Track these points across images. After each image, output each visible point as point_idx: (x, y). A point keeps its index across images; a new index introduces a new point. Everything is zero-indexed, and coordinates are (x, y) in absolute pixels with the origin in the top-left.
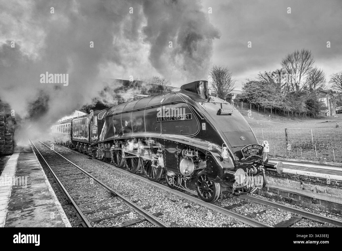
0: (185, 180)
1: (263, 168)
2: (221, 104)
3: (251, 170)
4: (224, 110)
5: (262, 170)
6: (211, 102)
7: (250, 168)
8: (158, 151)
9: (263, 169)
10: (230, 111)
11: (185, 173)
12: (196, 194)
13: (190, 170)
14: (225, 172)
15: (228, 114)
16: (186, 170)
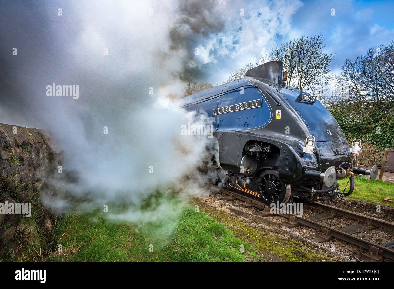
4: (306, 97)
5: (350, 174)
9: (352, 173)
10: (313, 98)
11: (247, 172)
12: (258, 196)
13: (252, 169)
14: (306, 171)
15: (309, 102)
16: (248, 168)
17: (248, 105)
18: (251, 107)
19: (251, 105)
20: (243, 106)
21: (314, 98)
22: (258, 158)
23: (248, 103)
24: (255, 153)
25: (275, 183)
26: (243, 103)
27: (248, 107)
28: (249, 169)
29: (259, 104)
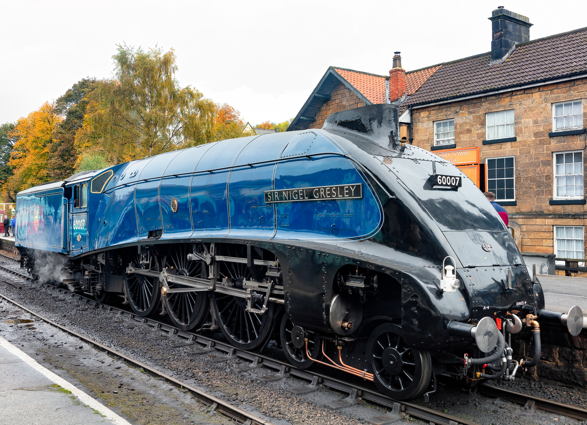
0: (339, 345)
1: (534, 320)
2: (434, 163)
3: (507, 323)
4: (441, 179)
5: (532, 324)
6: (409, 158)
7: (505, 319)
8: (267, 274)
9: (536, 323)
10: (456, 180)
11: (343, 328)
12: (369, 377)
13: (354, 321)
14: (448, 325)
15: (449, 188)
16: (345, 321)
17: (336, 190)
18: (343, 196)
19: (342, 193)
20: (327, 193)
21: (458, 178)
22: (363, 300)
23: (337, 187)
24: (356, 290)
25: (400, 349)
26: (328, 187)
27: (337, 196)
28: (347, 322)
29: (357, 193)
